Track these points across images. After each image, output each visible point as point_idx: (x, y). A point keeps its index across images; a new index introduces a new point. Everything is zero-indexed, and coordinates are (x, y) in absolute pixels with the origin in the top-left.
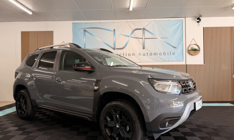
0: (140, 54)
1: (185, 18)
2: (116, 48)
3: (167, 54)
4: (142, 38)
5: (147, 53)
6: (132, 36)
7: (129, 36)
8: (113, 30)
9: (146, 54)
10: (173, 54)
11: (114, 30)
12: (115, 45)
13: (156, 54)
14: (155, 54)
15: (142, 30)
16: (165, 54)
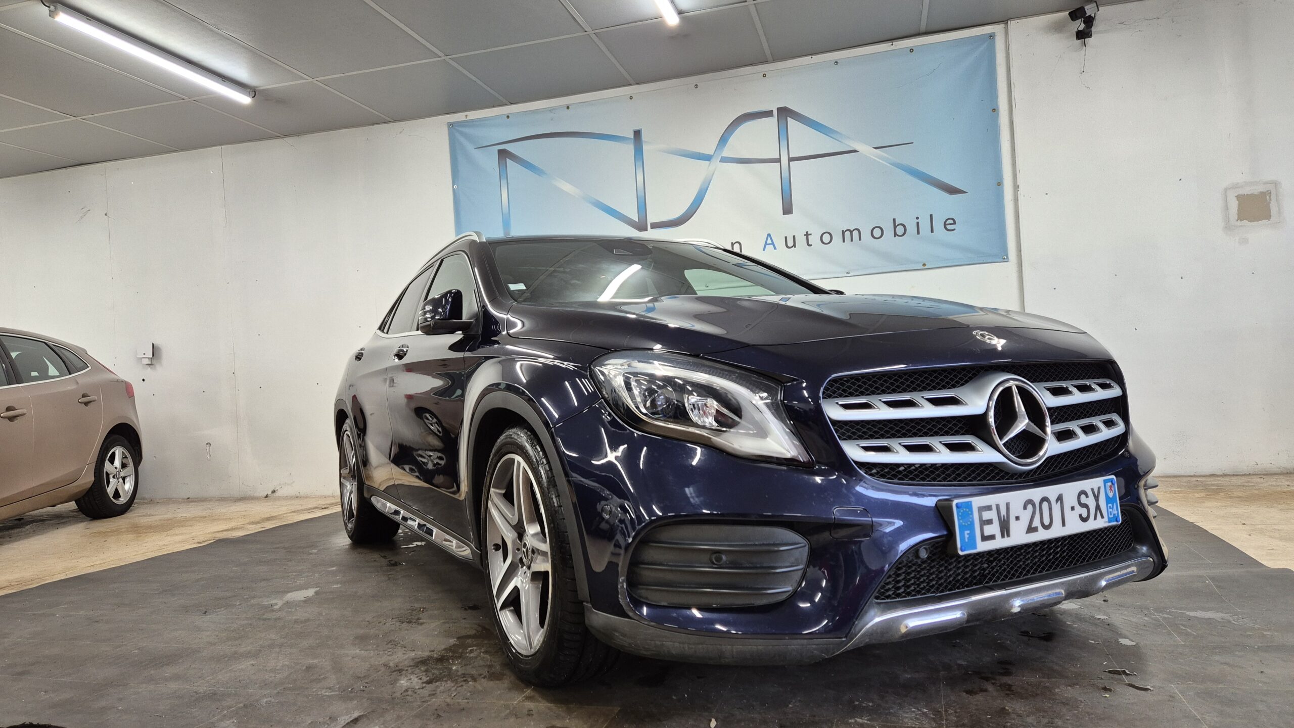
0: (769, 241)
1: (1005, 21)
2: (652, 218)
3: (911, 229)
4: (778, 160)
5: (807, 235)
6: (726, 153)
7: (708, 158)
8: (631, 136)
9: (801, 240)
10: (945, 225)
11: (637, 134)
12: (642, 207)
13: (855, 233)
14: (847, 234)
15: (773, 121)
16: (900, 230)
